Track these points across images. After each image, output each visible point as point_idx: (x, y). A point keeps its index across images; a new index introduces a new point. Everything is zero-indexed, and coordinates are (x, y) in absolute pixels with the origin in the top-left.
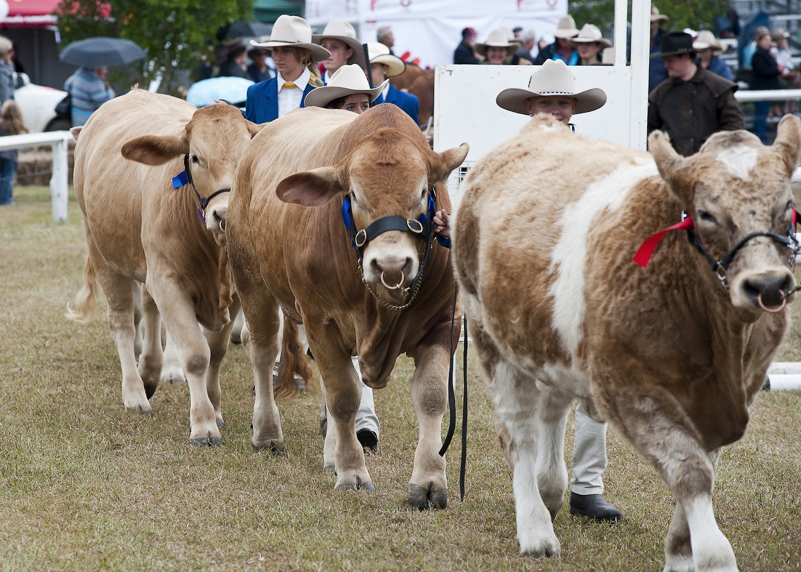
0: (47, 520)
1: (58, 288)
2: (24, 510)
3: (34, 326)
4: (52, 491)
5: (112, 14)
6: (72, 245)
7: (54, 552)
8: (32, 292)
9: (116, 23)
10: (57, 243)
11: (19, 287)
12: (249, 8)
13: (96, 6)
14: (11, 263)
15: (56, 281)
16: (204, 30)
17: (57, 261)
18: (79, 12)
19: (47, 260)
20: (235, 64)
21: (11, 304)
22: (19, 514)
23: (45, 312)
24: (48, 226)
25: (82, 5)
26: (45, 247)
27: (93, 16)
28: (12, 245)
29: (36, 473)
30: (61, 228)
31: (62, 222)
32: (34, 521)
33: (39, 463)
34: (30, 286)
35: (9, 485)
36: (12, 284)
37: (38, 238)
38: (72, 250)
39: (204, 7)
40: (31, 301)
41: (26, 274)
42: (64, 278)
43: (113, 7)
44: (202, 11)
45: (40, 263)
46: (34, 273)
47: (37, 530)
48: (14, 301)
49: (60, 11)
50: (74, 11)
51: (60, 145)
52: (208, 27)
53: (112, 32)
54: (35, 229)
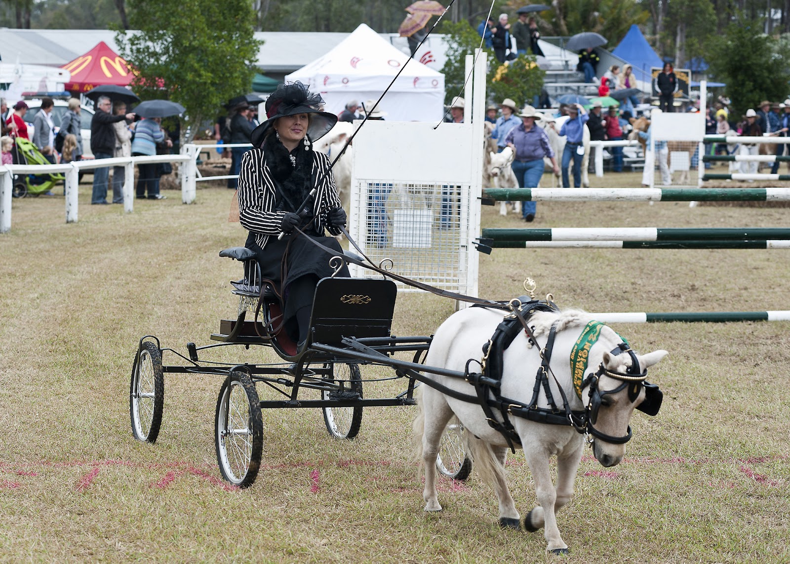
0: (106, 395)
1: (124, 253)
2: (92, 388)
3: (107, 276)
4: (109, 377)
5: (165, 85)
6: (134, 227)
7: (107, 415)
8: (108, 255)
9: (167, 91)
10: (126, 225)
11: (100, 252)
12: (250, 82)
13: (156, 81)
14: (97, 237)
15: (124, 248)
16: (221, 96)
17: (124, 237)
18: (145, 84)
19: (119, 235)
20: (241, 116)
21: (95, 263)
22: (89, 390)
23: (115, 268)
24: (121, 214)
25: (147, 80)
26: (118, 228)
27: (153, 87)
28: (99, 226)
29: (101, 366)
30: (129, 216)
31: (130, 212)
32: (97, 395)
33: (103, 360)
34: (107, 251)
35: (84, 372)
36: (96, 250)
37: (115, 222)
38: (134, 229)
39: (221, 82)
40: (106, 261)
41: (105, 244)
42: (128, 247)
43: (165, 81)
44: (220, 84)
45: (114, 237)
46: (110, 244)
47: (98, 400)
48: (97, 260)
49: (133, 83)
50: (142, 84)
51: (130, 165)
52: (223, 94)
53: (165, 96)
54: (113, 216)
